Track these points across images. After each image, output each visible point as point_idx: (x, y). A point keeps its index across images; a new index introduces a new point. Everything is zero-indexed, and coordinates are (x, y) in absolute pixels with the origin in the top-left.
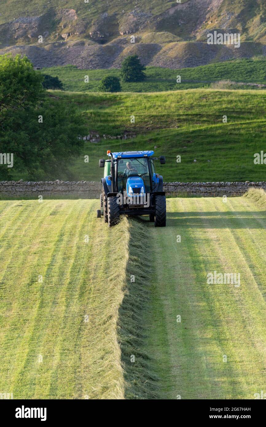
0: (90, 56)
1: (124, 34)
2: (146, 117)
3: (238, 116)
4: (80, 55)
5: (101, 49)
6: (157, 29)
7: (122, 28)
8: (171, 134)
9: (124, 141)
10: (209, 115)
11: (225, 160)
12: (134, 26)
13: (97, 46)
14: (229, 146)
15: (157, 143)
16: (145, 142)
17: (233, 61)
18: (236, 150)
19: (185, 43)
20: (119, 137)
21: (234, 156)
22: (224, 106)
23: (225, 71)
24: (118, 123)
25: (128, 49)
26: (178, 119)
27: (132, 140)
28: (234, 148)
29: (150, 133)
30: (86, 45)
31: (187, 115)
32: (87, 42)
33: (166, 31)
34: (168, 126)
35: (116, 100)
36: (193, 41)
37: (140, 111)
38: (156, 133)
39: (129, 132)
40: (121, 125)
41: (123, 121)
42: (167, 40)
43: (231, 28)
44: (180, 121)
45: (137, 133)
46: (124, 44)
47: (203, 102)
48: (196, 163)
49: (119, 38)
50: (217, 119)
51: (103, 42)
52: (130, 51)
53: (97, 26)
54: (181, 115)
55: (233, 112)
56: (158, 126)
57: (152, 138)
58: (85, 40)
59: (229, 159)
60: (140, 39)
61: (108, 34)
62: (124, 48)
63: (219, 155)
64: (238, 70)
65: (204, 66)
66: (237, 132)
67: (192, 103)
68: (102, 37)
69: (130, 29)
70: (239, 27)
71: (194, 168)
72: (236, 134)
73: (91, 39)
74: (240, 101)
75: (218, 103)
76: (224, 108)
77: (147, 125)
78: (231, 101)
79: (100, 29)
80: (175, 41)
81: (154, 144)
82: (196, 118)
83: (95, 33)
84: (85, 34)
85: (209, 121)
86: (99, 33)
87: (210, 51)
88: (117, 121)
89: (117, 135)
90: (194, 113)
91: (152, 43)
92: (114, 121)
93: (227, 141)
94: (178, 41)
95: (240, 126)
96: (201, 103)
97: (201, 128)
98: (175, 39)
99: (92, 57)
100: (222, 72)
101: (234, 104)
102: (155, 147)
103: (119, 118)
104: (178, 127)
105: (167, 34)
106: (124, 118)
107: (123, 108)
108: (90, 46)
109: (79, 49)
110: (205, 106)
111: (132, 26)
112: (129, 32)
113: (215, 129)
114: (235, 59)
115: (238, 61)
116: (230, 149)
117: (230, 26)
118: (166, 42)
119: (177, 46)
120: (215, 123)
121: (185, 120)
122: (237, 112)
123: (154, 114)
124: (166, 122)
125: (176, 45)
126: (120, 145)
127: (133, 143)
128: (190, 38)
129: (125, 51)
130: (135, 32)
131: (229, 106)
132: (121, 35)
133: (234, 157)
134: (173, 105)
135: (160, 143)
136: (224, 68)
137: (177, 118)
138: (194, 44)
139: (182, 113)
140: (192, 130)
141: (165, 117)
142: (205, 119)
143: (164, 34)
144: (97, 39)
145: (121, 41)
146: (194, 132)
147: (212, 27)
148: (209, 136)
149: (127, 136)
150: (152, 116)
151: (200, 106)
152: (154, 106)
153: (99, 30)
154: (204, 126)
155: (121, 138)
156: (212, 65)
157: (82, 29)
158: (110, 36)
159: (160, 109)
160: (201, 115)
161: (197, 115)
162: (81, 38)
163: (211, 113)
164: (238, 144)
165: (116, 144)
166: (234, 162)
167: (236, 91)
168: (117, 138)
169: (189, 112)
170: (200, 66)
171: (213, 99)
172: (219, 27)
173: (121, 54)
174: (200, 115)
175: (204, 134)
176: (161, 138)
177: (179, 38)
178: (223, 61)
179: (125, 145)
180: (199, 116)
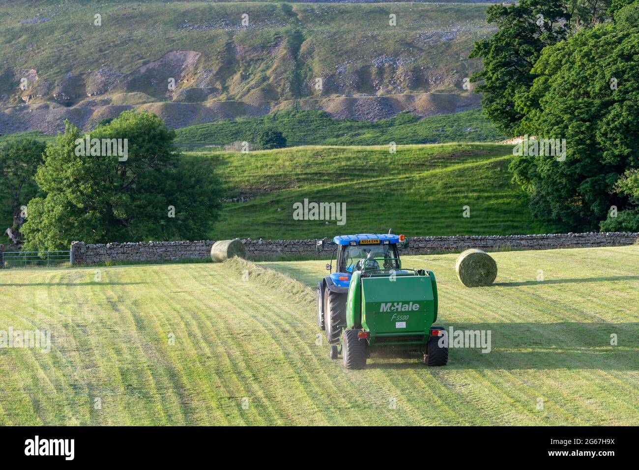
0: (57, 120)
1: (92, 95)
2: (260, 177)
3: (361, 174)
4: (45, 119)
5: (68, 112)
6: (128, 89)
7: (90, 89)
8: (293, 195)
9: (241, 204)
10: (330, 174)
11: (360, 221)
12: (103, 86)
13: (64, 109)
14: (361, 206)
15: (280, 205)
16: (267, 204)
17: (215, 123)
18: (369, 211)
19: (161, 103)
20: (235, 199)
21: (368, 217)
22: (343, 164)
23: (208, 133)
24: (231, 185)
25: (98, 112)
26: (297, 179)
27: (251, 203)
28: (366, 209)
29: (268, 194)
30: (51, 107)
31: (306, 174)
32: (52, 105)
33: (138, 91)
34: (287, 186)
35: (218, 160)
36: (169, 102)
37: (252, 171)
38: (276, 195)
39: (246, 194)
40: (235, 187)
41: (236, 182)
42: (141, 101)
43: (210, 87)
44: (299, 180)
45: (255, 195)
46: (93, 106)
47: (319, 160)
48: (328, 225)
49: (87, 99)
50: (339, 177)
51: (68, 104)
52: (101, 114)
53: (61, 87)
54: (299, 174)
55: (355, 169)
56: (276, 187)
57: (274, 199)
58: (49, 103)
59: (364, 221)
60: (111, 100)
61: (74, 96)
62: (94, 111)
63: (352, 217)
64: (222, 132)
65: (185, 128)
66: (364, 191)
67: (307, 162)
68: (67, 99)
69: (98, 90)
70: (218, 85)
71: (329, 231)
72: (365, 194)
73: (55, 101)
74: (360, 159)
75: (336, 161)
76: (344, 166)
77: (264, 186)
78: (349, 158)
79: (65, 90)
80: (149, 102)
81: (277, 206)
82: (316, 177)
83: (59, 95)
84: (48, 96)
85: (331, 180)
86: (63, 94)
87: (189, 113)
88: (230, 182)
89: (232, 197)
90: (313, 171)
91: (124, 104)
92: (226, 182)
93: (356, 201)
94: (153, 102)
95: (366, 185)
96: (317, 161)
97: (325, 188)
98: (150, 100)
99: (59, 121)
100: (204, 134)
101: (353, 161)
102: (279, 210)
103: (231, 179)
104: (299, 187)
105: (139, 94)
106: (237, 180)
107: (232, 168)
108: (56, 109)
109: (44, 113)
110: (322, 164)
111: (100, 86)
112: (97, 93)
113: (341, 189)
114: (217, 120)
115: (221, 122)
116: (362, 209)
117: (208, 85)
118: (139, 103)
119: (153, 108)
120: (337, 182)
121: (304, 180)
122: (359, 169)
123: (269, 173)
124: (285, 182)
125: (151, 106)
126: (239, 208)
127: (253, 206)
128: (166, 99)
129: (95, 114)
130: (104, 93)
131: (349, 163)
132: (88, 97)
133: (370, 218)
134: (287, 163)
135: (283, 205)
136: (207, 130)
137: (295, 177)
138: (172, 105)
139: (300, 173)
140: (316, 189)
141: (282, 177)
142: (326, 178)
143: (136, 94)
144: (62, 102)
145: (89, 103)
146: (318, 192)
147: (188, 86)
148: (336, 196)
149: (244, 198)
150: (268, 176)
151: (317, 164)
152: (267, 165)
153: (64, 92)
154: (328, 186)
155: (238, 201)
156: (193, 127)
157: (45, 90)
158: (76, 98)
159: (273, 168)
160: (322, 174)
161: (316, 174)
162: (44, 101)
163: (331, 172)
164: (370, 204)
165: (234, 207)
166: (370, 223)
167: (349, 147)
168: (233, 201)
169: (308, 171)
170: (180, 129)
171: (328, 156)
172: (197, 85)
173: (91, 118)
174: (320, 173)
175: (330, 194)
176: (284, 199)
177: (153, 99)
178: (204, 123)
179: (245, 208)
180: (319, 175)
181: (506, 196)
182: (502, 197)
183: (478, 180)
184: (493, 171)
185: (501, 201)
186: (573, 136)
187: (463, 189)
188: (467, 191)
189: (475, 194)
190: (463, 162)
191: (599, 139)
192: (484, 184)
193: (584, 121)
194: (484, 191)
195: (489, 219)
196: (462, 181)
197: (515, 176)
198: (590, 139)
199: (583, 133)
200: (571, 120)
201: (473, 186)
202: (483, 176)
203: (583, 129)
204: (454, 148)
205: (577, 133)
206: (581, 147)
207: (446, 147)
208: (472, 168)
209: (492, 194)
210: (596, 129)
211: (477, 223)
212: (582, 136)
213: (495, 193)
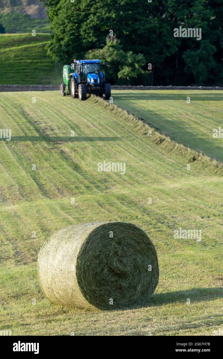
181: (46, 62)
182: (44, 62)
183: (33, 53)
184: (42, 48)
185: (43, 64)
186: (69, 31)
187: (24, 58)
188: (26, 59)
189: (30, 61)
190: (29, 43)
191: (82, 33)
192: (36, 56)
193: (75, 23)
194: (35, 59)
195: (35, 74)
196: (25, 53)
197: (48, 51)
198: (78, 33)
199: (74, 29)
200: (69, 23)
201: (30, 56)
202: (37, 51)
203: (74, 27)
204: (26, 36)
205: (71, 30)
206: (72, 37)
207: (23, 35)
208: (32, 47)
209: (39, 61)
210: (81, 28)
211: (28, 76)
212: (73, 31)
213: (41, 60)
